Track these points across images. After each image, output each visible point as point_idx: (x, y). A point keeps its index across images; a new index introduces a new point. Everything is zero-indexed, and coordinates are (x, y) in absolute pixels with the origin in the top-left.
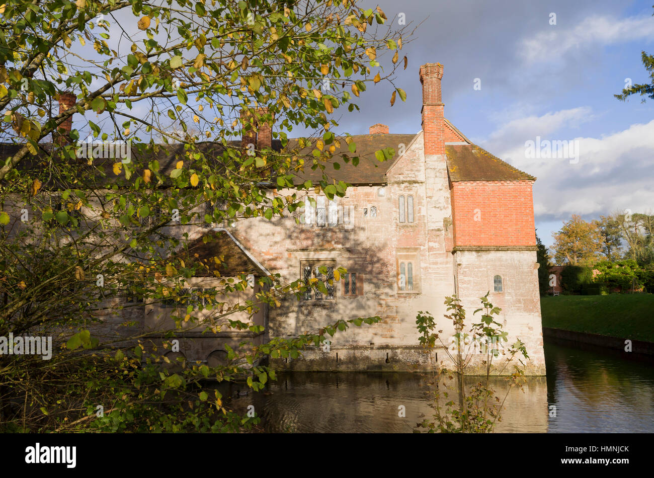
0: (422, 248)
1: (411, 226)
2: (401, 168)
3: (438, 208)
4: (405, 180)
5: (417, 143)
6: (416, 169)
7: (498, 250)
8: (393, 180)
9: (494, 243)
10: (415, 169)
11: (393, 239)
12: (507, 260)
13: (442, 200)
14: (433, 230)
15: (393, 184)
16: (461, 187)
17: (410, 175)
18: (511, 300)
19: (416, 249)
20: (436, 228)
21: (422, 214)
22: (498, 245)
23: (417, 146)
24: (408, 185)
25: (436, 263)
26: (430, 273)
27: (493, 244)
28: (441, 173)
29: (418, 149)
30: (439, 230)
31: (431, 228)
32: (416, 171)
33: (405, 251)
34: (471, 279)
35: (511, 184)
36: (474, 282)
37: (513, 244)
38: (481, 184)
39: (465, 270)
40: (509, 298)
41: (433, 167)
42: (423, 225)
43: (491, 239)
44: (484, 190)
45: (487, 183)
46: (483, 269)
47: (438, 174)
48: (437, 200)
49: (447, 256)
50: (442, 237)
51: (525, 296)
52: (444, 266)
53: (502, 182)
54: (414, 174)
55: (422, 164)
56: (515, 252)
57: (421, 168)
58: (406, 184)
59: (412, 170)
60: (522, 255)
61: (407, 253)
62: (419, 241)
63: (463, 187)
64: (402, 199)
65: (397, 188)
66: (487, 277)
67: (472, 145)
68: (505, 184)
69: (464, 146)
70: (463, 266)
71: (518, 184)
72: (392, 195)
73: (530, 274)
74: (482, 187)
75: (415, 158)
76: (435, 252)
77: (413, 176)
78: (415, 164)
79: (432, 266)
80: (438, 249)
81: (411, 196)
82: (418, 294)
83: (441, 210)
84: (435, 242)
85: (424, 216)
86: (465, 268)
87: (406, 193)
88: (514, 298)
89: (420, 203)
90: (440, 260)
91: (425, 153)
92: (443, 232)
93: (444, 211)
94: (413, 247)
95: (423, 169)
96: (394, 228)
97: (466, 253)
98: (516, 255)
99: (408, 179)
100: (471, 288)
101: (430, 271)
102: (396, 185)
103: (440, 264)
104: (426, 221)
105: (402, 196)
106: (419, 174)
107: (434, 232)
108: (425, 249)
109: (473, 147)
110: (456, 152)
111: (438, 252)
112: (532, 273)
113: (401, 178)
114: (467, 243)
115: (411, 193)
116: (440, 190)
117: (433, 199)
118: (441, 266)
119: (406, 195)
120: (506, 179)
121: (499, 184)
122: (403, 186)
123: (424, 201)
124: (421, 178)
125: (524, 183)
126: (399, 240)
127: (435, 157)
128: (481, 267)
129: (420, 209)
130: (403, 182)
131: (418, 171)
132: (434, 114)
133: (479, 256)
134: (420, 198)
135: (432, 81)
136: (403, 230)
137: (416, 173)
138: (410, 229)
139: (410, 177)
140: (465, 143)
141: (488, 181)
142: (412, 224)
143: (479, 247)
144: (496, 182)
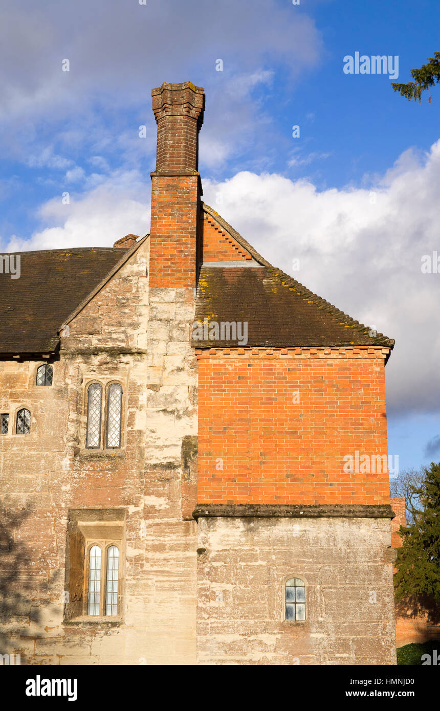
0: (132, 509)
1: (109, 457)
2: (94, 320)
3: (172, 412)
4: (102, 346)
5: (136, 262)
6: (130, 321)
7: (296, 516)
8: (73, 347)
9: (288, 498)
10: (126, 321)
11: (63, 488)
12: (317, 541)
13: (183, 395)
14: (155, 466)
15: (73, 355)
16: (216, 362)
17: (114, 336)
18: (325, 643)
19: (119, 513)
20: (165, 462)
21: (136, 428)
22: (299, 502)
23: (135, 268)
24: (109, 359)
25: (160, 548)
26: (148, 572)
27: (285, 501)
28: (183, 330)
29: (138, 274)
30: (170, 466)
31: (153, 462)
32: (130, 325)
33: (94, 516)
34: (230, 587)
35: (334, 354)
36: (235, 597)
37: (335, 502)
38: (262, 354)
39: (215, 564)
40: (319, 636)
41: (165, 316)
42: (137, 455)
43: (280, 488)
44: (269, 371)
45: (278, 354)
46: (260, 562)
47: (176, 333)
48: (171, 395)
49: (187, 531)
50: (177, 482)
51: (358, 633)
52: (181, 554)
53: (313, 350)
54: (124, 332)
55: (145, 311)
56: (338, 521)
57: (141, 319)
58: (103, 357)
59: (120, 324)
60: (354, 527)
61: (102, 523)
62: (125, 494)
63: (222, 362)
64: (96, 394)
65: (83, 367)
66: (268, 582)
67: (266, 268)
68: (321, 355)
69: (248, 271)
70: (212, 555)
71: (349, 354)
72: (68, 381)
73: (373, 577)
74: (266, 362)
75: (128, 295)
76: (159, 521)
77: (123, 336)
78: (127, 311)
79: (150, 555)
80: (166, 513)
81: (117, 384)
82: (114, 624)
83: (179, 417)
84: (159, 495)
85: (140, 432)
86: (215, 560)
87: (104, 378)
88: (333, 637)
89: (134, 402)
90: (170, 539)
91: (152, 283)
92: (180, 471)
93: (185, 420)
94: (110, 506)
95: (144, 320)
96: (66, 462)
97: (220, 522)
98: (340, 528)
99: (110, 344)
100: (228, 610)
101: (147, 567)
102: (79, 359)
103: (172, 548)
104: (143, 445)
105: (95, 385)
106: (135, 332)
107: (158, 471)
108: (138, 512)
109: (268, 270)
110: (224, 283)
111: (165, 520)
112: (378, 572)
113: (95, 342)
114: (224, 499)
115: (116, 377)
116: (180, 370)
117: (162, 391)
118: (173, 554)
119: (104, 382)
120: (321, 345)
121: (306, 355)
122: (96, 360)
123: (143, 398)
124: (139, 341)
125: (363, 354)
126: (75, 491)
127: (172, 294)
128: (254, 558)
129: (132, 415)
130: (96, 352)
131: (135, 326)
132: (174, 195)
133: (250, 530)
134: (135, 389)
135: (173, 123)
136: (88, 466)
137: (130, 331)
138: (106, 464)
139: (114, 340)
140: (254, 265)
141: (278, 348)
142: (112, 452)
143: (251, 506)
144: (298, 350)
